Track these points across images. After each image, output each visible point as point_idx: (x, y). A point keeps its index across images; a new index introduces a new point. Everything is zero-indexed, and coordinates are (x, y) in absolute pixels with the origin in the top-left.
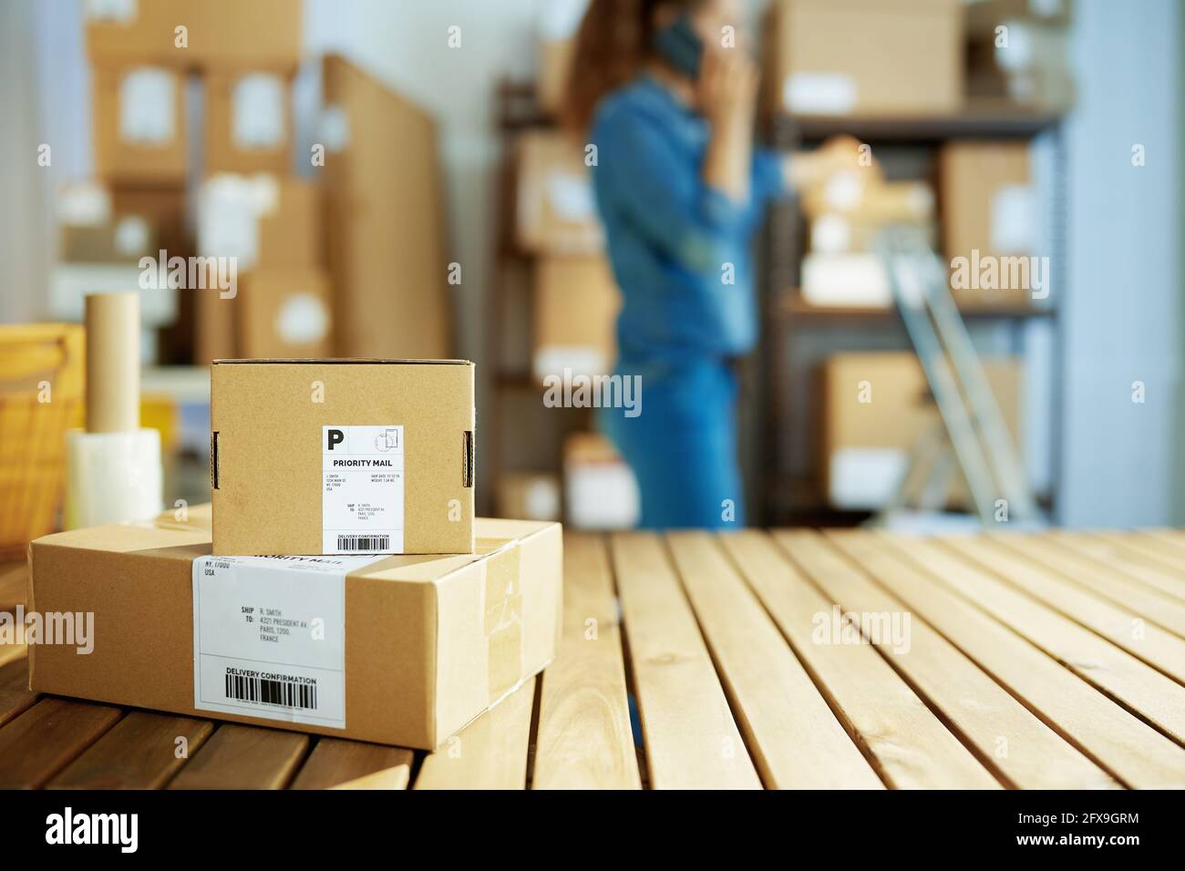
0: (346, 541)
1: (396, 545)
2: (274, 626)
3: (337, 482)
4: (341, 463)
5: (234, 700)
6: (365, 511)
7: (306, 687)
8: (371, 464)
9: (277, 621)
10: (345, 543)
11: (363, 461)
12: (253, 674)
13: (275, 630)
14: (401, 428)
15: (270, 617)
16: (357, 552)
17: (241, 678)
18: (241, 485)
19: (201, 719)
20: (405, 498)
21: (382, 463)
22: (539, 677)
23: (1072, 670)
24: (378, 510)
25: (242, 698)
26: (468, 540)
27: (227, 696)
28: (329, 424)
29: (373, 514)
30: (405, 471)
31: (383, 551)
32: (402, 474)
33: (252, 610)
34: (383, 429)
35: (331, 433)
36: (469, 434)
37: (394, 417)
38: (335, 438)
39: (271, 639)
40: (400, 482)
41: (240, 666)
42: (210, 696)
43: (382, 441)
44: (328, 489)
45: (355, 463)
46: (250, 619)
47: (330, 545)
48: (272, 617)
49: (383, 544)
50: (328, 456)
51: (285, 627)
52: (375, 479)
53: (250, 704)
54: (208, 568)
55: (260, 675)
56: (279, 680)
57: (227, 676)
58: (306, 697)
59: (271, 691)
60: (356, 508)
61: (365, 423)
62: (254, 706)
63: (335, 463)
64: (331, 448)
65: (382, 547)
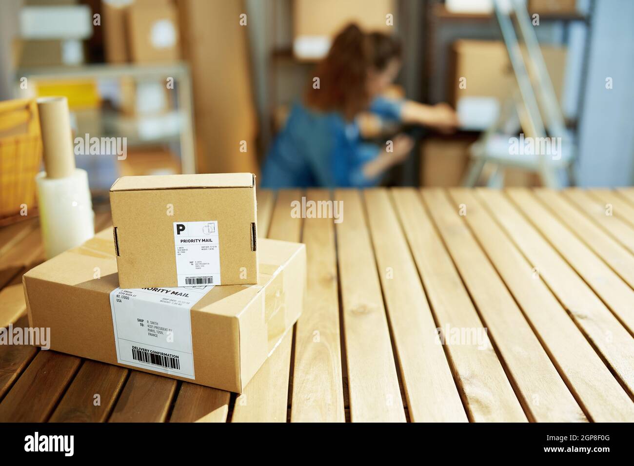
0: (190, 280)
1: (217, 281)
2: (155, 330)
3: (184, 251)
4: (185, 241)
5: (137, 361)
6: (199, 265)
7: (174, 359)
8: (201, 241)
9: (157, 327)
10: (189, 281)
11: (197, 240)
12: (146, 350)
13: (156, 331)
14: (216, 222)
15: (152, 325)
16: (196, 285)
17: (140, 352)
18: (131, 253)
19: (121, 368)
20: (220, 258)
21: (207, 241)
22: (295, 326)
23: (573, 319)
24: (206, 264)
25: (141, 360)
26: (255, 277)
27: (134, 359)
28: (176, 221)
29: (203, 266)
30: (220, 243)
31: (210, 284)
32: (218, 246)
33: (143, 321)
34: (206, 223)
35: (178, 226)
36: (253, 224)
37: (211, 216)
38: (181, 228)
39: (154, 335)
40: (217, 250)
41: (139, 346)
42: (125, 357)
43: (206, 229)
44: (179, 254)
45: (192, 241)
46: (142, 325)
47: (181, 282)
48: (154, 325)
49: (210, 280)
50: (178, 238)
51: (161, 331)
52: (203, 248)
53: (146, 364)
54: (118, 298)
55: (149, 351)
56: (160, 354)
57: (133, 350)
58: (174, 363)
59: (156, 359)
60: (194, 263)
61: (196, 220)
62: (148, 365)
63: (181, 241)
64: (179, 233)
65: (209, 282)
